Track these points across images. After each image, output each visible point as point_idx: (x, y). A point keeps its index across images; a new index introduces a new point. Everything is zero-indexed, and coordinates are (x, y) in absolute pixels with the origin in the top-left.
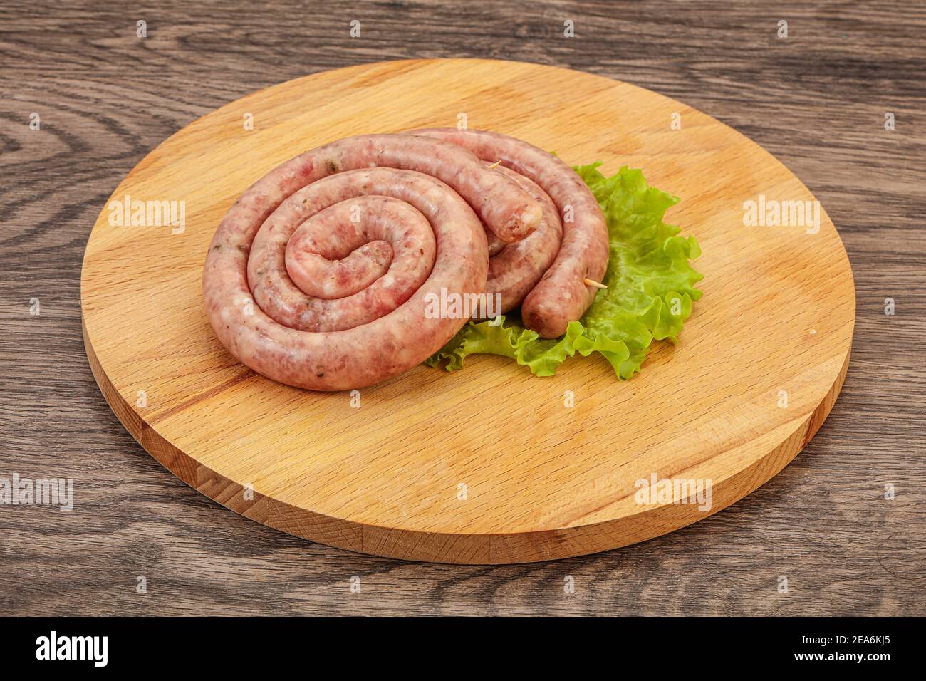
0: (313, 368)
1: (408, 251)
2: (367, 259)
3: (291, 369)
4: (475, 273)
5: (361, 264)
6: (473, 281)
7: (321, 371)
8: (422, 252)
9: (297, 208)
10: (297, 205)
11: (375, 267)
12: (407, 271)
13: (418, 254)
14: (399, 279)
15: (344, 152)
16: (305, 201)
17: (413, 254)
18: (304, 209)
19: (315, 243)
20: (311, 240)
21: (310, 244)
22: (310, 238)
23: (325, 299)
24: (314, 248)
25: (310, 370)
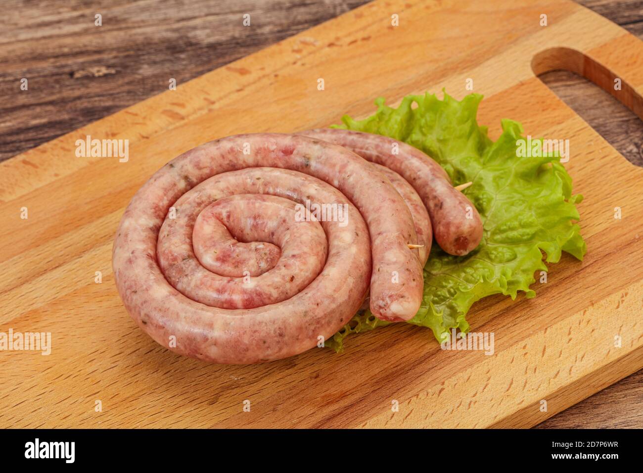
0: (142, 314)
1: (283, 271)
2: (253, 255)
3: (129, 302)
4: (318, 323)
5: (245, 256)
6: (312, 327)
7: (146, 319)
8: (292, 279)
9: (249, 180)
10: (251, 178)
11: (253, 266)
12: (269, 286)
13: (288, 278)
14: (258, 288)
15: (324, 157)
16: (258, 179)
17: (284, 276)
18: (254, 184)
19: (229, 217)
20: (227, 212)
21: (224, 215)
22: (228, 209)
23: (200, 263)
24: (225, 220)
25: (140, 314)
